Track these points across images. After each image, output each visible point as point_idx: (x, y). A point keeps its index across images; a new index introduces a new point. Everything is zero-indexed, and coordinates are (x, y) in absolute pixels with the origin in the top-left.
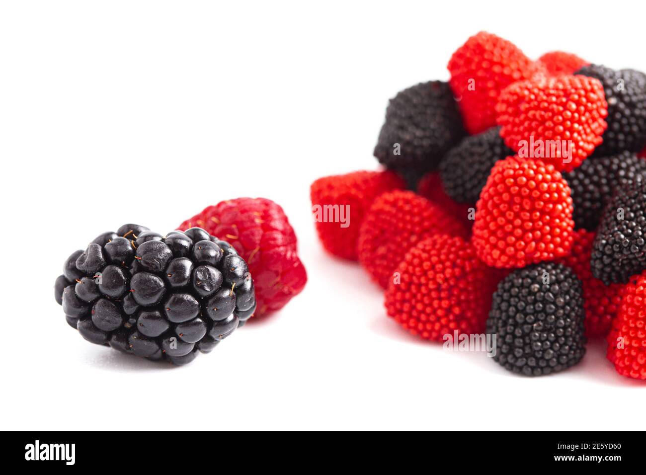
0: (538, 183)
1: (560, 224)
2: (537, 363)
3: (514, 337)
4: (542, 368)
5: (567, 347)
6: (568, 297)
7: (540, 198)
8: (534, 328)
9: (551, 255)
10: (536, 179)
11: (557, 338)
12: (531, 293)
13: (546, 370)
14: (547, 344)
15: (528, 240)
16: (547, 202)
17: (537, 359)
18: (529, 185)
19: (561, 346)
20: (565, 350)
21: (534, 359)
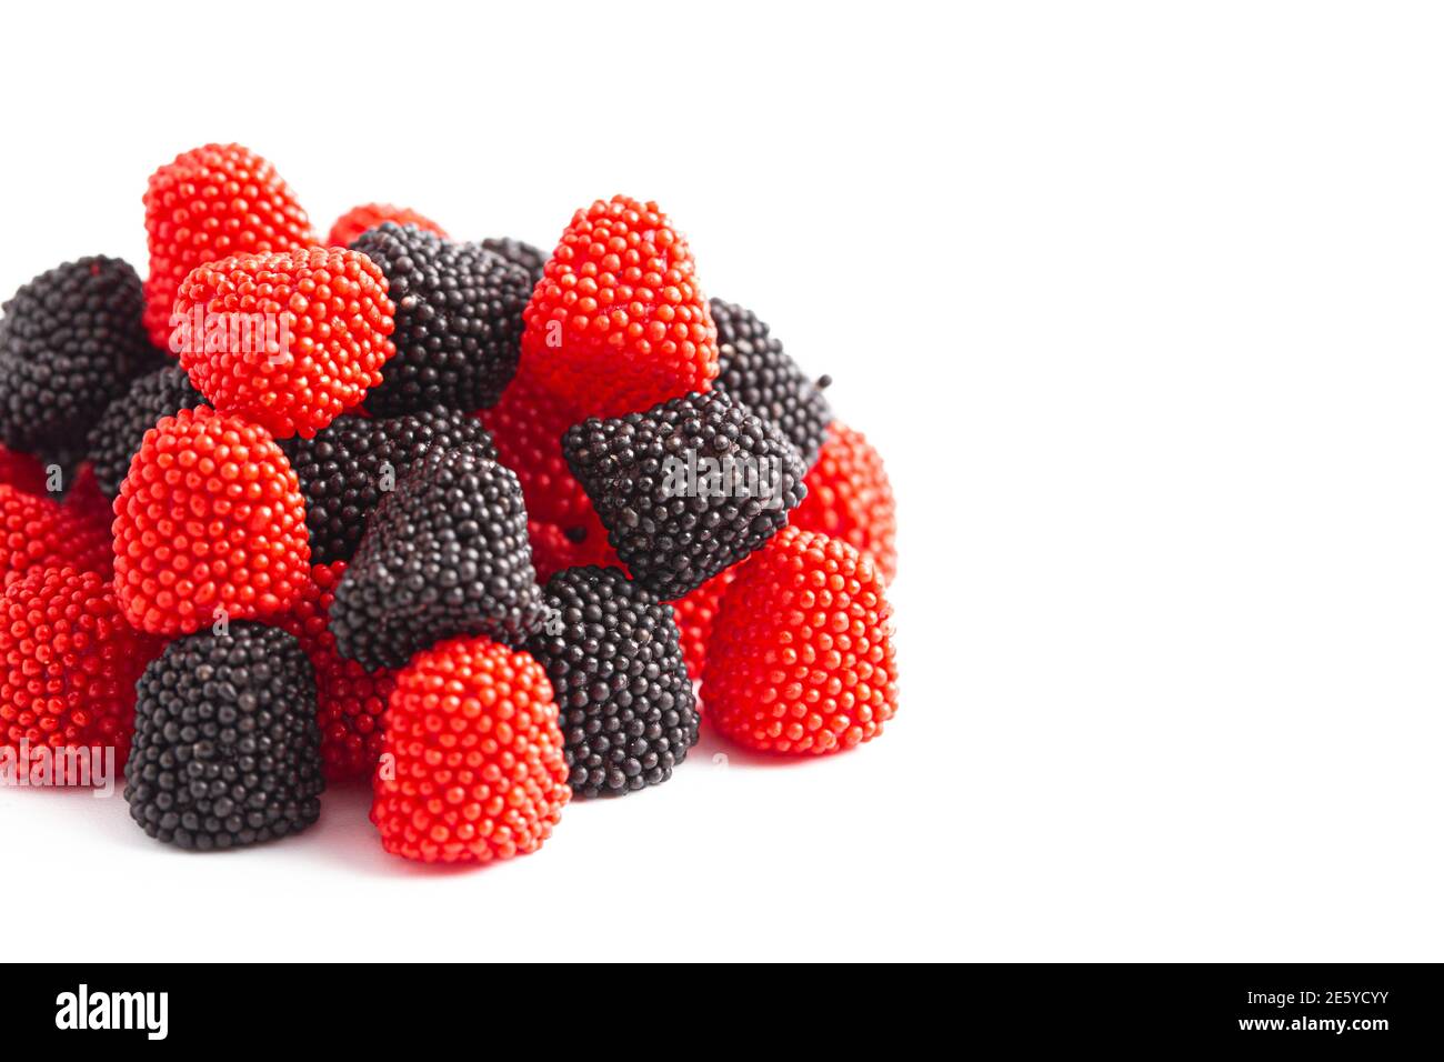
0: (220, 463)
1: (268, 546)
2: (201, 824)
3: (159, 769)
4: (213, 836)
5: (263, 796)
6: (267, 695)
7: (222, 495)
8: (196, 753)
9: (251, 609)
10: (215, 455)
11: (240, 778)
12: (196, 683)
13: (221, 840)
14: (218, 787)
15: (199, 578)
16: (239, 501)
17: (201, 817)
18: (201, 467)
19: (249, 792)
20: (258, 800)
21: (194, 816)
